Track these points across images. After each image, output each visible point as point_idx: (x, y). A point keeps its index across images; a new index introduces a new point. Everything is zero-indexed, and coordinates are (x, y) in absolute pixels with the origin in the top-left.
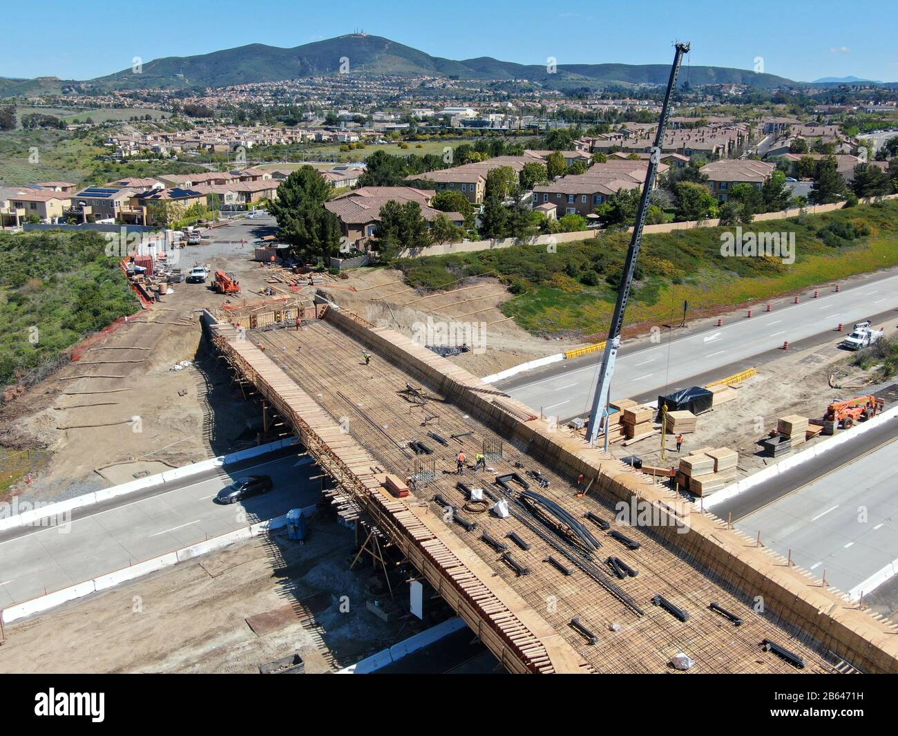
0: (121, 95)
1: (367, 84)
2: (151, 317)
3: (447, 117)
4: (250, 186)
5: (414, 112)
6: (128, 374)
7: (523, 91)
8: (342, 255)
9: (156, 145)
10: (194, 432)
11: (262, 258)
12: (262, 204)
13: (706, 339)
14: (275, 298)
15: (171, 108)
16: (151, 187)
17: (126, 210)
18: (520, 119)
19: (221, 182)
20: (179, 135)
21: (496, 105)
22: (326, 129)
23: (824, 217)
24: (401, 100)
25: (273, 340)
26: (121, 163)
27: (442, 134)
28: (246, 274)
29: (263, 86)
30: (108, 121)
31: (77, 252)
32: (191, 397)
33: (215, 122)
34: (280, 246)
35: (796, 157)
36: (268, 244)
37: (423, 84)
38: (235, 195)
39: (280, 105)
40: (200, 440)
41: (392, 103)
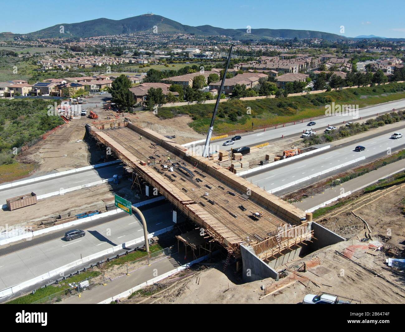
0: (41, 41)
1: (153, 37)
2: (68, 126)
3: (187, 53)
4: (101, 82)
5: (173, 50)
6: (62, 143)
7: (223, 41)
8: (134, 107)
9: (60, 64)
10: (84, 159)
11: (106, 108)
12: (106, 89)
13: (258, 135)
14: (110, 120)
15: (64, 47)
16: (61, 82)
17: (54, 91)
18: (219, 54)
19: (89, 81)
20: (69, 60)
21: (210, 47)
22: (134, 58)
23: (316, 95)
24: (168, 44)
25: (110, 133)
26: (45, 72)
27: (184, 60)
28: (100, 113)
29: (106, 37)
30: (36, 53)
31: (36, 106)
32: (83, 150)
33: (85, 54)
34: (112, 104)
35: (319, 72)
36: (108, 103)
37: (178, 37)
38: (95, 86)
39: (114, 46)
40: (86, 162)
41: (164, 46)
